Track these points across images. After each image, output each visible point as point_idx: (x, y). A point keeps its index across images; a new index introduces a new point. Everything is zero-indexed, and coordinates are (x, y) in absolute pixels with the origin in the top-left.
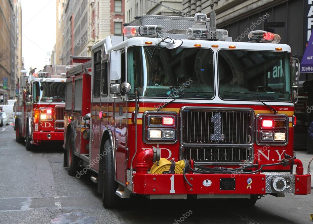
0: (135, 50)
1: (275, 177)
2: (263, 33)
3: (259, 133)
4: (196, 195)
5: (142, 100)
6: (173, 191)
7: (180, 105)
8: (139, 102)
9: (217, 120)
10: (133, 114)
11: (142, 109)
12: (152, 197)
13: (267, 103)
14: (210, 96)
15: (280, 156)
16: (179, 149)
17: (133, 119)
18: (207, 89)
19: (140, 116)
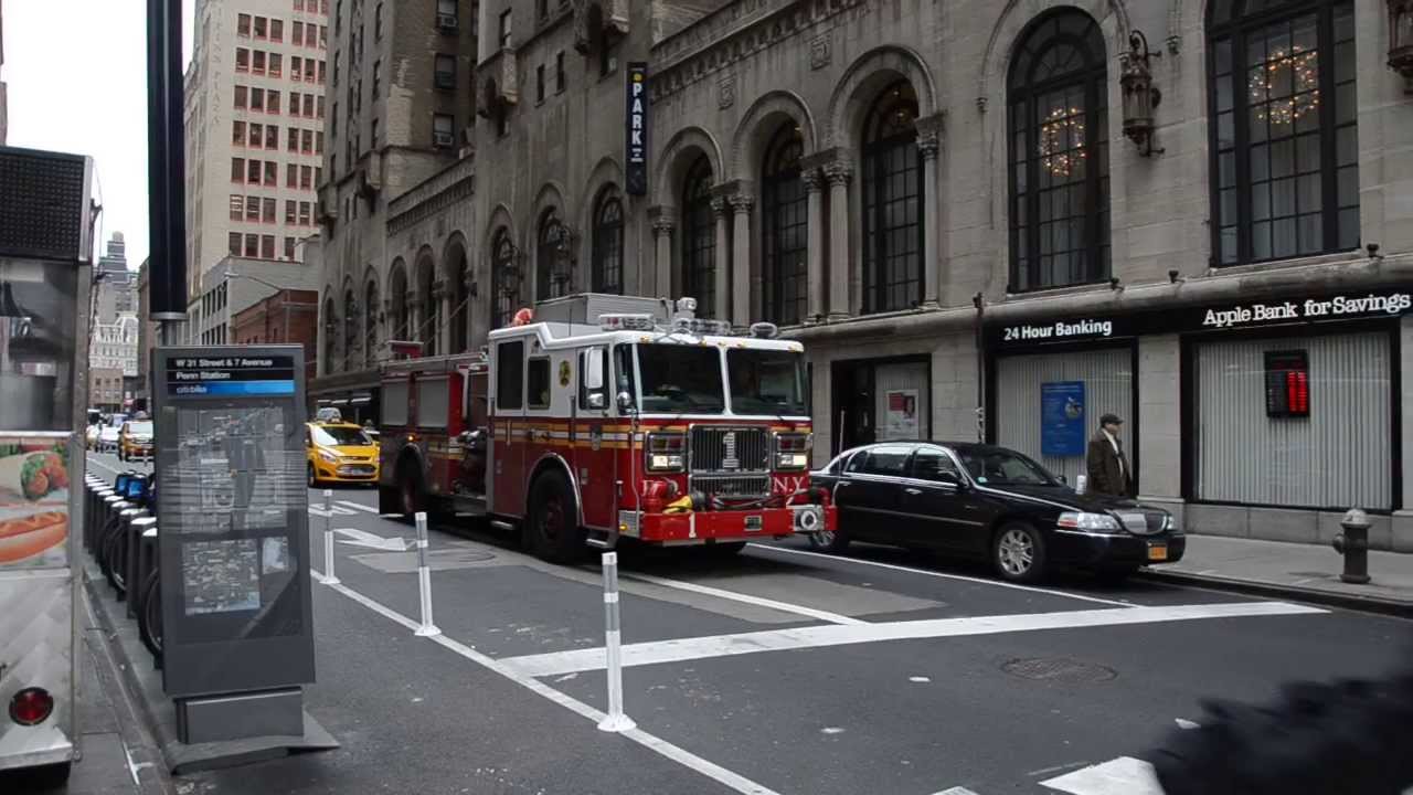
0: (623, 350)
1: (803, 511)
2: (771, 327)
3: (776, 456)
4: (714, 539)
5: (641, 416)
6: (692, 534)
7: (687, 422)
8: (637, 419)
9: (730, 440)
10: (630, 436)
11: (642, 428)
12: (666, 544)
13: (785, 418)
14: (720, 410)
15: (798, 485)
16: (687, 480)
17: (629, 441)
18: (715, 401)
19: (639, 437)
